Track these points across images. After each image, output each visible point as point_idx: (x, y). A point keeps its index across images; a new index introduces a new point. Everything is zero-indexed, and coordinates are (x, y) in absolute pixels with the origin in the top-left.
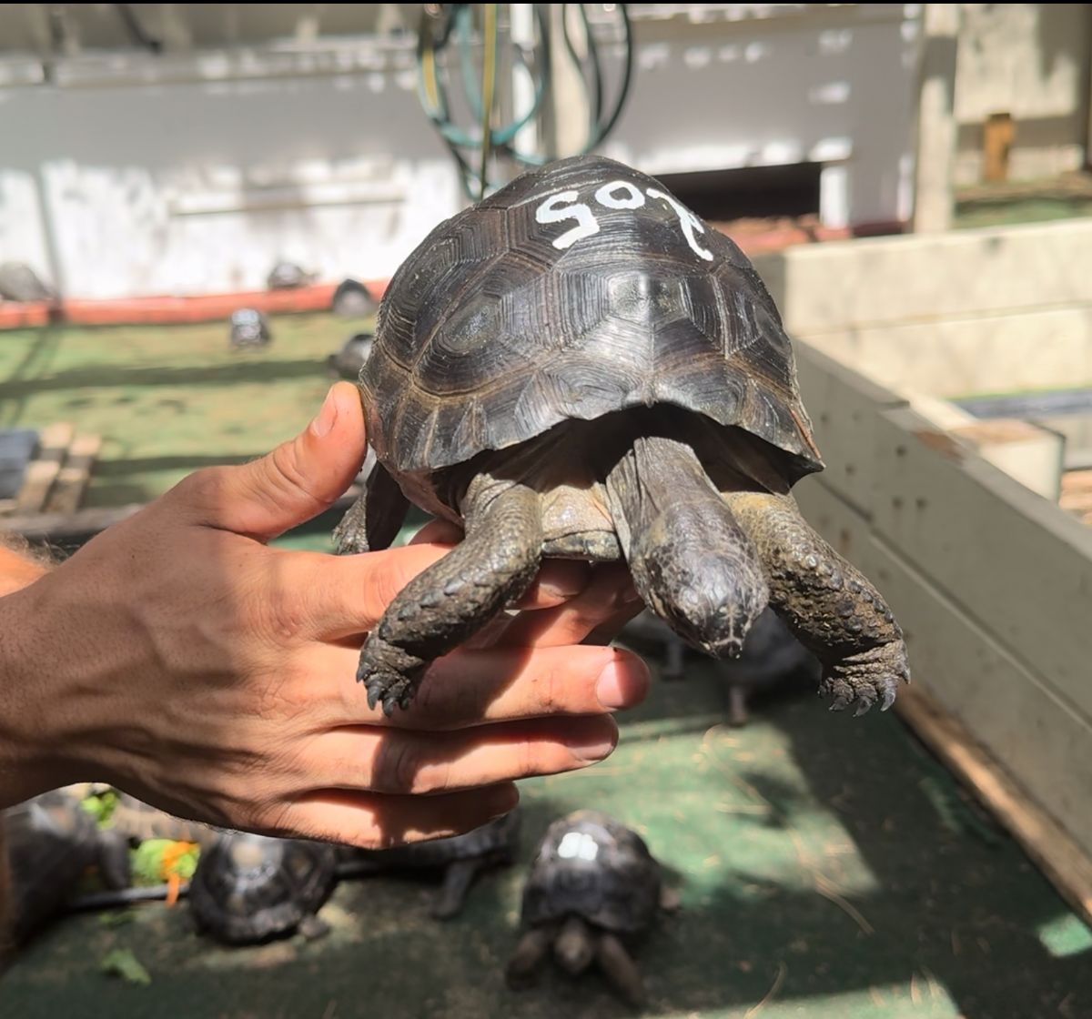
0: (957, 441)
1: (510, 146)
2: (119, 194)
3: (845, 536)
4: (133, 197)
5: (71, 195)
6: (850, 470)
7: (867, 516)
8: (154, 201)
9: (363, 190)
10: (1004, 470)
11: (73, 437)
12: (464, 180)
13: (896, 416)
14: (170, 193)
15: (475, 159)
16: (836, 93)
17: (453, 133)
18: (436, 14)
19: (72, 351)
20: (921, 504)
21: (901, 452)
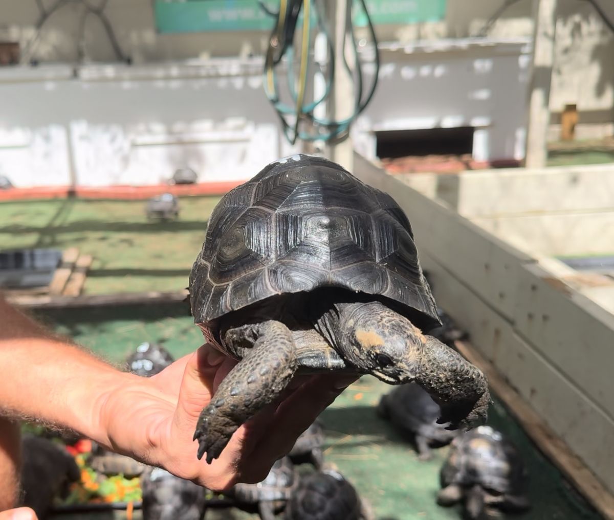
0: (567, 284)
1: (311, 114)
2: (107, 137)
3: (497, 333)
4: (113, 140)
5: (83, 138)
6: (502, 296)
7: (511, 322)
8: (123, 142)
9: (228, 135)
10: (595, 302)
11: (79, 256)
12: (286, 131)
13: (530, 267)
14: (132, 136)
15: (291, 120)
16: (483, 95)
17: (281, 107)
18: (276, 46)
19: (79, 212)
20: (545, 318)
21: (534, 288)
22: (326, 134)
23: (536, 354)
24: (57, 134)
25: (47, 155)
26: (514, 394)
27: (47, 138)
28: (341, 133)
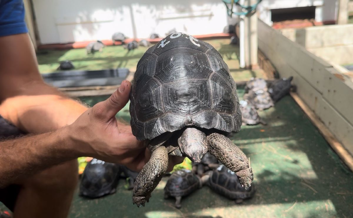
1: (239, 3)
2: (149, 11)
3: (316, 98)
4: (152, 12)
5: (138, 11)
6: (318, 82)
7: (322, 94)
8: (156, 13)
12: (228, 11)
13: (329, 70)
20: (335, 91)
21: (330, 78)
22: (246, 12)
23: (331, 107)
24: (126, 10)
25: (122, 20)
26: (322, 124)
27: (121, 12)
28: (253, 11)
